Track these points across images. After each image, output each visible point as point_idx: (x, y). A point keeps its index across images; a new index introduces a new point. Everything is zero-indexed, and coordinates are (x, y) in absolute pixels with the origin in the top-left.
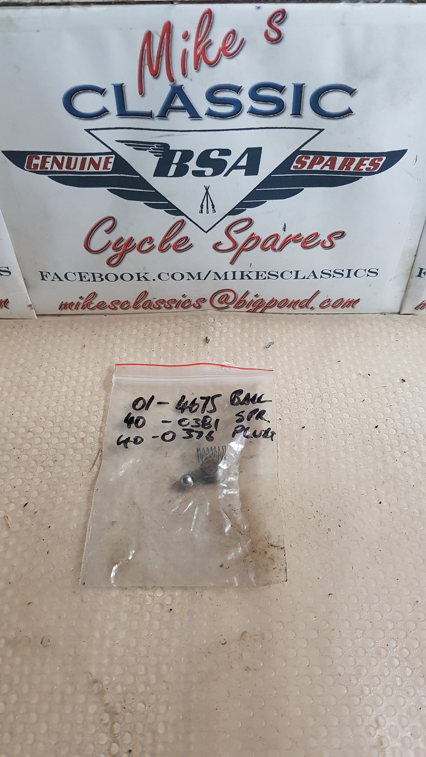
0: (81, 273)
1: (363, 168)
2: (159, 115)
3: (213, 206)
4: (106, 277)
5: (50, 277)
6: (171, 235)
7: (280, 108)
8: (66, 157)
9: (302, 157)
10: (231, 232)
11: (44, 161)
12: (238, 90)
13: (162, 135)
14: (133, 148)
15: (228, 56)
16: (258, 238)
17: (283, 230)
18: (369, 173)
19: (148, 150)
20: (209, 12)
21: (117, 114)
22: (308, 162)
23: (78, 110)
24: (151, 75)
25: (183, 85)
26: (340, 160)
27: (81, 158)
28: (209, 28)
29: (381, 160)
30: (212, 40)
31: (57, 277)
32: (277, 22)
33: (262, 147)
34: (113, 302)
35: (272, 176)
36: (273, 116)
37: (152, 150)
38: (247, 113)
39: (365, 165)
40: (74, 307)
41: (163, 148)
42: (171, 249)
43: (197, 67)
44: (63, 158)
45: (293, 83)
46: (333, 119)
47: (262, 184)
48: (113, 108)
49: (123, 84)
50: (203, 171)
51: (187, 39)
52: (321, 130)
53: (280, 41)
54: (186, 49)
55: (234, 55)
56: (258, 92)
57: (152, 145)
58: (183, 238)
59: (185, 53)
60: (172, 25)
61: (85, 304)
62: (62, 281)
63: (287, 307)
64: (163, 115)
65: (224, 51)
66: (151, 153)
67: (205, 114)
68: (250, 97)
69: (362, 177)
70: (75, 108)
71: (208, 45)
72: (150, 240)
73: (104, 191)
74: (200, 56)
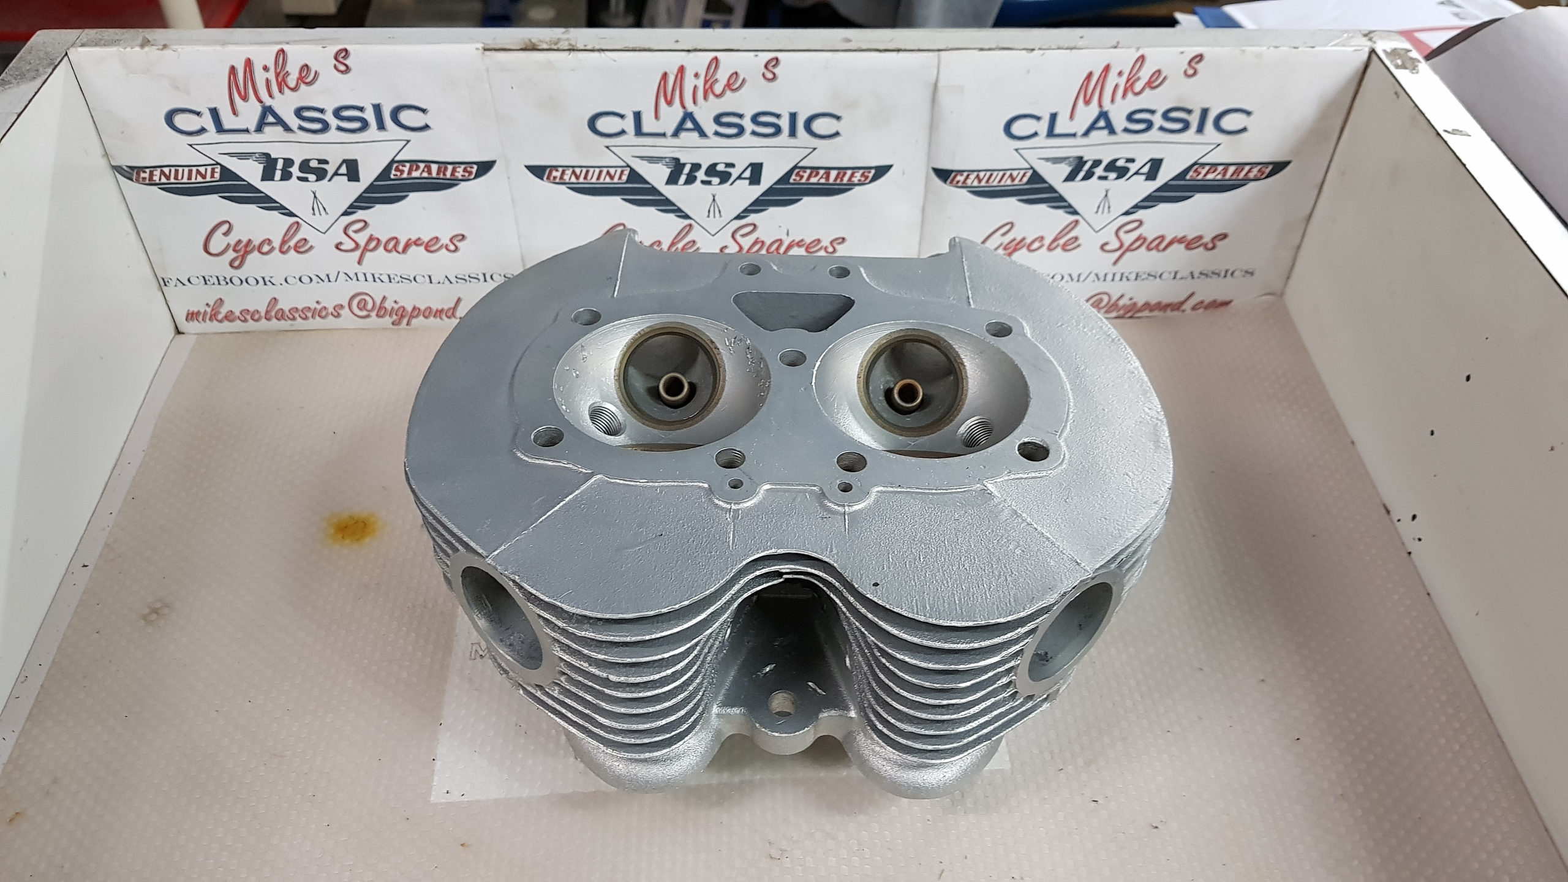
1: (855, 180)
2: (672, 134)
3: (720, 212)
6: (678, 239)
7: (778, 130)
8: (584, 170)
9: (798, 173)
10: (736, 236)
11: (563, 173)
12: (741, 116)
13: (674, 151)
14: (647, 162)
15: (731, 91)
16: (764, 242)
17: (786, 235)
18: (860, 184)
19: (660, 164)
20: (716, 58)
21: (634, 134)
22: (806, 175)
23: (600, 131)
24: (665, 104)
25: (693, 112)
26: (834, 174)
27: (598, 171)
28: (717, 70)
29: (870, 172)
30: (718, 78)
32: (772, 66)
33: (763, 163)
35: (773, 186)
36: (771, 137)
37: (663, 163)
38: (750, 134)
39: (856, 177)
41: (675, 161)
43: (705, 98)
44: (581, 171)
45: (788, 111)
46: (824, 139)
47: (764, 194)
48: (630, 129)
49: (641, 110)
50: (711, 181)
51: (697, 77)
52: (815, 149)
53: (775, 80)
54: (696, 84)
55: (736, 90)
56: (758, 118)
57: (664, 159)
58: (691, 241)
59: (695, 87)
60: (685, 69)
64: (676, 134)
65: (728, 85)
66: (663, 166)
67: (712, 134)
68: (751, 122)
69: (855, 188)
70: (597, 129)
71: (715, 82)
72: (659, 243)
73: (617, 199)
74: (708, 89)
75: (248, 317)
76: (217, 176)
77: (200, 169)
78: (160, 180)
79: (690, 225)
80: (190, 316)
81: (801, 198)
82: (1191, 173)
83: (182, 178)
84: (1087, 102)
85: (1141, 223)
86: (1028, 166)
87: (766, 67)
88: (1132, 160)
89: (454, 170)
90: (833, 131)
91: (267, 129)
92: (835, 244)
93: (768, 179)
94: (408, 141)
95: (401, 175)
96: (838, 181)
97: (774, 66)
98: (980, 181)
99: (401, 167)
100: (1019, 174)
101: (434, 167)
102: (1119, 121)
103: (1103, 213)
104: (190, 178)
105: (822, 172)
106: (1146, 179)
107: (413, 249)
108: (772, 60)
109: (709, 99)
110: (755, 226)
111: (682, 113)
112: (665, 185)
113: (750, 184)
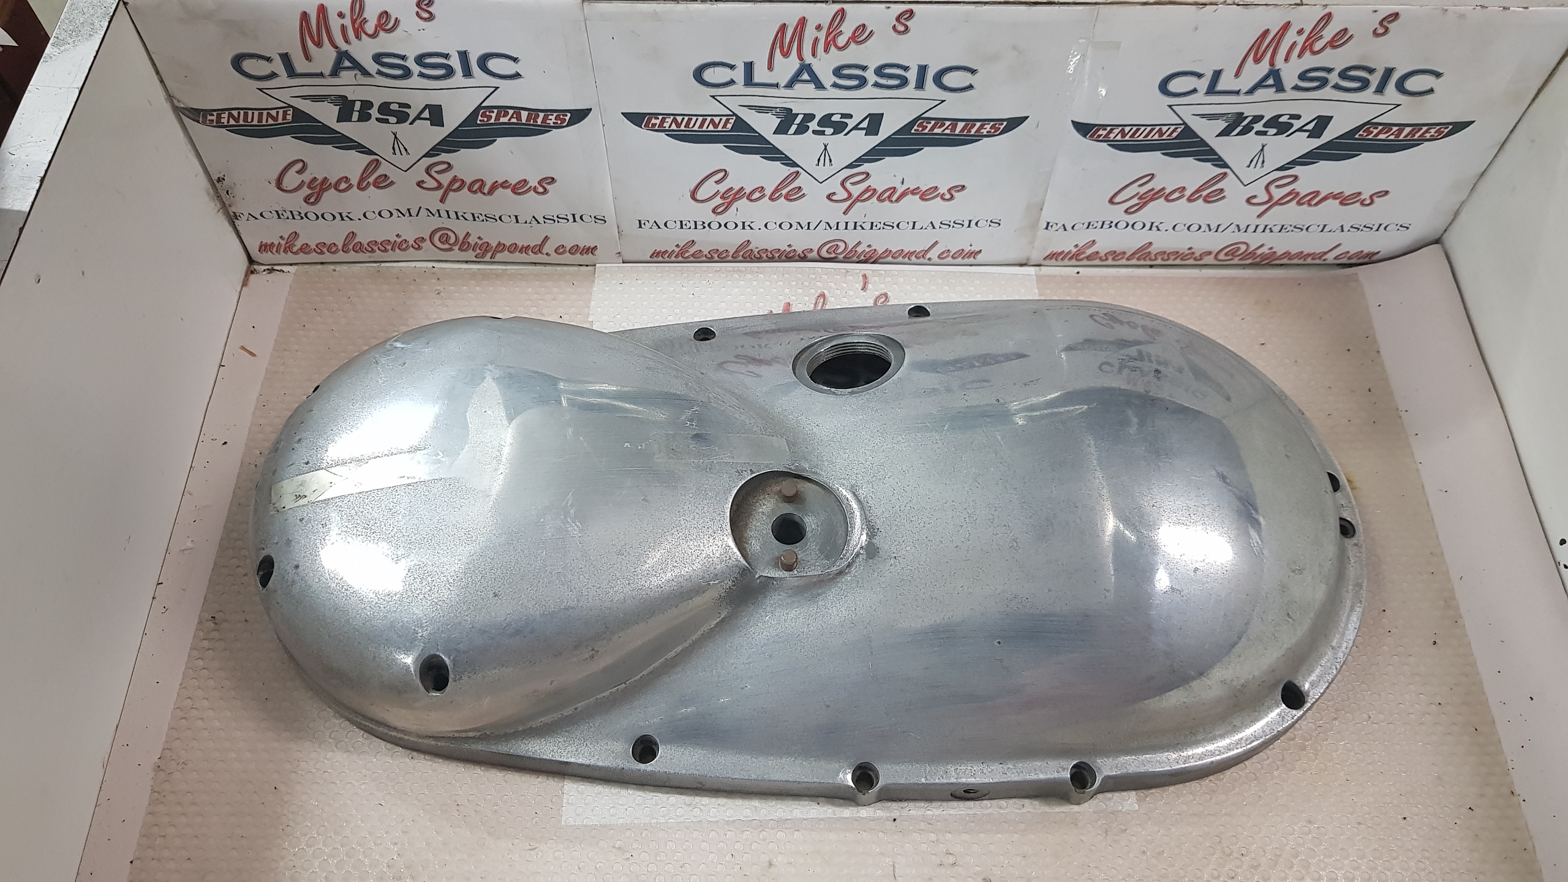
75: (325, 250)
76: (289, 117)
77: (271, 112)
78: (228, 122)
79: (798, 172)
80: (263, 247)
81: (922, 147)
82: (1361, 133)
83: (252, 121)
84: (1257, 60)
85: (1296, 178)
86: (1181, 122)
87: (898, 19)
88: (1298, 117)
89: (545, 118)
90: (967, 84)
91: (343, 73)
92: (953, 192)
93: (887, 129)
94: (497, 88)
95: (487, 121)
96: (965, 133)
97: (907, 19)
98: (1124, 135)
99: (488, 113)
100: (1169, 128)
101: (524, 114)
102: (1290, 77)
103: (1255, 168)
104: (260, 120)
105: (948, 123)
106: (1308, 137)
107: (500, 190)
108: (906, 12)
109: (831, 51)
110: (868, 174)
111: (799, 65)
112: (774, 133)
113: (865, 135)
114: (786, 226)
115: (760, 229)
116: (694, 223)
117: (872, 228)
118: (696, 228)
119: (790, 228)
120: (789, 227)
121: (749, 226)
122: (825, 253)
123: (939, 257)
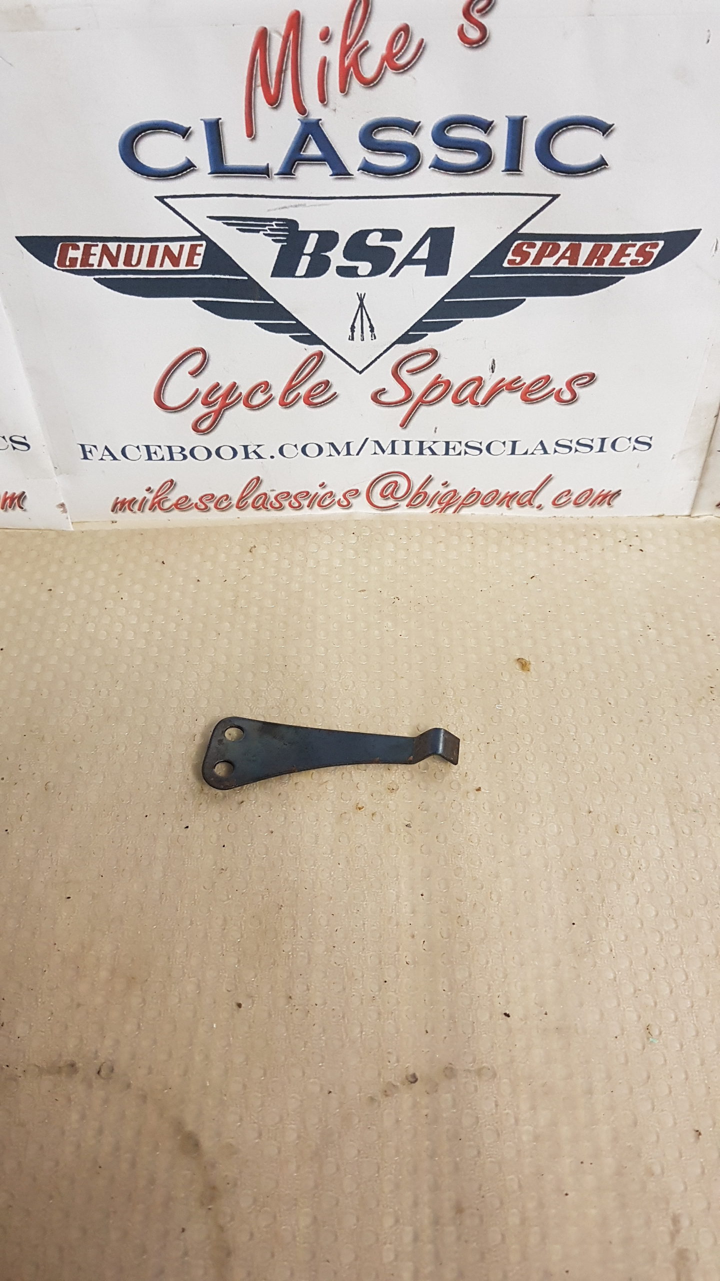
0: (149, 446)
1: (626, 261)
2: (281, 170)
3: (372, 330)
4: (192, 453)
5: (97, 454)
6: (300, 378)
7: (486, 158)
8: (124, 246)
9: (522, 245)
10: (402, 373)
11: (87, 253)
12: (413, 128)
13: (287, 205)
14: (237, 229)
15: (396, 70)
16: (448, 384)
17: (491, 370)
18: (635, 269)
19: (261, 233)
21: (210, 171)
22: (533, 252)
23: (144, 163)
24: (267, 104)
25: (320, 120)
26: (586, 248)
27: (150, 247)
28: (365, 22)
29: (656, 246)
30: (370, 42)
31: (108, 454)
32: (479, 11)
33: (453, 228)
34: (202, 497)
35: (471, 276)
36: (473, 174)
37: (269, 232)
38: (430, 167)
39: (629, 255)
40: (136, 507)
41: (287, 228)
42: (301, 402)
43: (344, 89)
44: (119, 247)
45: (508, 115)
46: (575, 176)
47: (455, 292)
48: (203, 160)
49: (220, 119)
50: (355, 267)
51: (327, 40)
52: (555, 197)
53: (484, 44)
54: (325, 58)
55: (406, 69)
56: (447, 132)
57: (268, 223)
58: (321, 383)
59: (324, 63)
60: (303, 18)
61: (156, 500)
62: (117, 460)
63: (498, 504)
64: (288, 171)
65: (390, 61)
66: (267, 237)
67: (357, 169)
68: (434, 140)
69: (624, 277)
70: (140, 160)
71: (363, 50)
72: (266, 386)
73: (187, 303)
74: (350, 68)
79: (322, 353)
81: (522, 297)
90: (593, 159)
92: (575, 387)
93: (462, 261)
96: (595, 264)
97: (482, 14)
105: (564, 245)
109: (351, 91)
110: (435, 354)
111: (299, 123)
112: (272, 276)
113: (427, 274)
114: (312, 450)
115: (272, 457)
116: (167, 448)
117: (447, 453)
118: (172, 458)
119: (319, 454)
120: (317, 453)
121: (255, 452)
122: (380, 497)
123: (554, 503)
